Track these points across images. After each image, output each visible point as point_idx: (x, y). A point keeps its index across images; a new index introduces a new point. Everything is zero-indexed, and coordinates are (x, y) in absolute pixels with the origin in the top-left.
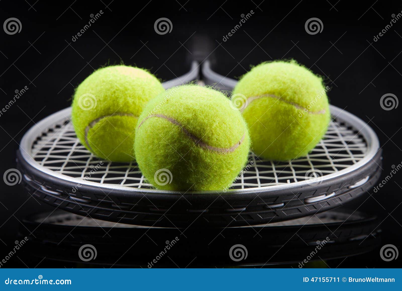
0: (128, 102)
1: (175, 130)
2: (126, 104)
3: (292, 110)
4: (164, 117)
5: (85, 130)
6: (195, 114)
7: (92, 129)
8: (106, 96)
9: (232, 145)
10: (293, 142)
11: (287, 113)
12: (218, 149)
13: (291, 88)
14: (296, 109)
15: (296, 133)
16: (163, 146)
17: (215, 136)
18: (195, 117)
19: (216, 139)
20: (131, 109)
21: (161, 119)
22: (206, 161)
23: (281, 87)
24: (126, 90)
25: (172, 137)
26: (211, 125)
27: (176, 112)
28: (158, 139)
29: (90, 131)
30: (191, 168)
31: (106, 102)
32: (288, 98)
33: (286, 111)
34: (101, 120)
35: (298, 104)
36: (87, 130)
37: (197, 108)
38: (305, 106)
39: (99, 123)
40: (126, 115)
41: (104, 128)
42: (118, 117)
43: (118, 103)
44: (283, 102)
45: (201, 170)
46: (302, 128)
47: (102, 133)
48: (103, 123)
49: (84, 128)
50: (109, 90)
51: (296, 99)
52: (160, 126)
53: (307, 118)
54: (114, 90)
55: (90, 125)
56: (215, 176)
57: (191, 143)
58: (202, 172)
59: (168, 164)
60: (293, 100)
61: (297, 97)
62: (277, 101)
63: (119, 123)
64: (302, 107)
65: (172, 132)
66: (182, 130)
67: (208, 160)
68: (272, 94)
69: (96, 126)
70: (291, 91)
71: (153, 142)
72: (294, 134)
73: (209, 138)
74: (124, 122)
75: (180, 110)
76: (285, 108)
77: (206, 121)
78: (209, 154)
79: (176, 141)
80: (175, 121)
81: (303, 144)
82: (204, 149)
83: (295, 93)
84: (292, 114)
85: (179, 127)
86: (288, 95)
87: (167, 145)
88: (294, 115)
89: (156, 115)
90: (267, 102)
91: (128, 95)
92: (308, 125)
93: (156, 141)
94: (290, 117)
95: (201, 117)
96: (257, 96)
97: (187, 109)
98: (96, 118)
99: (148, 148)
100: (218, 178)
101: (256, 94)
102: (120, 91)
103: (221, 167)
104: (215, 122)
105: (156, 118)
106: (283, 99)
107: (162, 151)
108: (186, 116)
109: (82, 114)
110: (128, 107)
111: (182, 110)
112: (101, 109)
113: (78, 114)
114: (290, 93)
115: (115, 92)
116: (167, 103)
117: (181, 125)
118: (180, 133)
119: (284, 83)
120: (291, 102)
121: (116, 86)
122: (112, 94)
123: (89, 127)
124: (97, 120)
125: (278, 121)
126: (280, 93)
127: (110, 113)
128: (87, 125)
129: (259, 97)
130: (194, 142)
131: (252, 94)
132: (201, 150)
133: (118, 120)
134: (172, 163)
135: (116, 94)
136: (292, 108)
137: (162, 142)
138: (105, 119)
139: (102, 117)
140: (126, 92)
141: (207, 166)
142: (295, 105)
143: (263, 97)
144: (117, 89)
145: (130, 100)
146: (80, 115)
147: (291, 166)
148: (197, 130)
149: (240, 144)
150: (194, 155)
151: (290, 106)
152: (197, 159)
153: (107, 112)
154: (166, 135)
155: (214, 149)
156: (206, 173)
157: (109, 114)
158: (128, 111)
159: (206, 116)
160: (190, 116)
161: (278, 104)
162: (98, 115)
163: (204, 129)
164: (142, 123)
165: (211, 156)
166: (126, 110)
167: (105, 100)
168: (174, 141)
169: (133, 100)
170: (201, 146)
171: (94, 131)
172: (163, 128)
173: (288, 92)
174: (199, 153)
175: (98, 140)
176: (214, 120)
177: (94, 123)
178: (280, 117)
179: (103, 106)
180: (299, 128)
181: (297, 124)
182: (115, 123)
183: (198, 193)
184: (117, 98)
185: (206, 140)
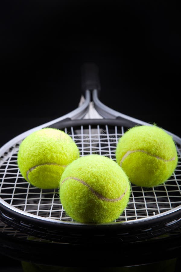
0: (53, 156)
1: (85, 189)
2: (52, 157)
3: (154, 160)
4: (78, 180)
5: (26, 172)
6: (97, 179)
7: (31, 172)
8: (40, 153)
9: (120, 196)
10: (155, 179)
11: (152, 162)
12: (111, 199)
13: (154, 146)
14: (157, 160)
15: (157, 174)
16: (78, 199)
17: (110, 192)
18: (98, 181)
19: (111, 194)
20: (55, 161)
21: (76, 181)
22: (105, 207)
23: (148, 146)
24: (52, 148)
25: (84, 193)
26: (107, 185)
27: (86, 178)
28: (75, 194)
29: (30, 173)
30: (95, 211)
31: (40, 156)
32: (152, 153)
33: (151, 161)
34: (36, 167)
35: (159, 157)
36: (28, 173)
37: (98, 174)
38: (162, 158)
39: (35, 169)
40: (52, 164)
41: (38, 172)
42: (47, 166)
43: (47, 157)
44: (149, 155)
45: (102, 212)
46: (161, 171)
47: (37, 175)
48: (38, 169)
49: (26, 171)
50: (41, 149)
51: (157, 153)
52: (76, 185)
53: (164, 165)
54: (45, 148)
55: (30, 170)
56: (110, 215)
57: (96, 197)
58: (102, 214)
59: (81, 209)
60: (156, 154)
61: (157, 151)
62: (146, 155)
63: (48, 169)
64: (161, 158)
65: (84, 191)
66: (90, 189)
67: (106, 207)
68: (142, 150)
69: (34, 171)
70: (154, 148)
71: (72, 195)
72: (156, 175)
73: (106, 194)
74: (51, 169)
75: (88, 176)
76: (151, 159)
77: (104, 183)
78: (106, 203)
79: (86, 196)
80: (85, 183)
81: (162, 179)
82: (103, 200)
83: (156, 149)
84: (155, 163)
85: (87, 187)
86: (152, 151)
87: (81, 198)
88: (156, 163)
89: (73, 178)
90: (139, 155)
91: (53, 152)
92: (164, 168)
93: (74, 195)
94: (153, 165)
95: (101, 181)
96: (133, 150)
97: (92, 175)
98: (33, 166)
99: (68, 198)
100: (112, 216)
101: (132, 149)
102: (48, 149)
103: (113, 210)
104: (110, 183)
105: (74, 180)
106: (149, 153)
107: (78, 202)
108: (92, 180)
109: (25, 163)
110: (53, 159)
111: (89, 176)
112: (37, 160)
113: (22, 162)
114: (153, 149)
115: (45, 150)
116: (80, 170)
117: (89, 186)
118: (88, 191)
119: (150, 143)
120: (155, 155)
121: (45, 146)
122: (43, 152)
123: (29, 171)
124: (34, 167)
125: (146, 167)
126: (147, 150)
127: (43, 163)
128: (28, 169)
129: (134, 151)
130: (97, 196)
131: (130, 149)
132: (102, 201)
133: (47, 168)
134: (84, 208)
135: (46, 151)
136: (154, 159)
137: (78, 196)
138: (39, 167)
139: (37, 165)
140: (52, 150)
141: (105, 211)
142: (157, 157)
143: (136, 152)
144: (46, 148)
145: (55, 155)
146: (23, 163)
147: (154, 191)
148: (99, 189)
149: (125, 194)
150: (97, 204)
151: (154, 158)
152: (99, 207)
153: (41, 163)
154: (80, 192)
155: (109, 200)
156: (105, 214)
157: (41, 164)
158: (53, 161)
159: (105, 180)
160: (94, 180)
161: (146, 156)
162: (35, 165)
163: (103, 188)
164: (64, 181)
165: (107, 204)
166: (52, 161)
167: (39, 155)
168: (84, 196)
169: (56, 155)
170: (101, 199)
171: (32, 174)
172: (78, 187)
173: (152, 149)
174: (100, 203)
175: (35, 179)
176: (109, 182)
177: (33, 169)
178: (147, 165)
179: (37, 159)
180: (159, 171)
181: (158, 168)
182: (45, 170)
183: (100, 225)
184: (46, 154)
185: (104, 195)
